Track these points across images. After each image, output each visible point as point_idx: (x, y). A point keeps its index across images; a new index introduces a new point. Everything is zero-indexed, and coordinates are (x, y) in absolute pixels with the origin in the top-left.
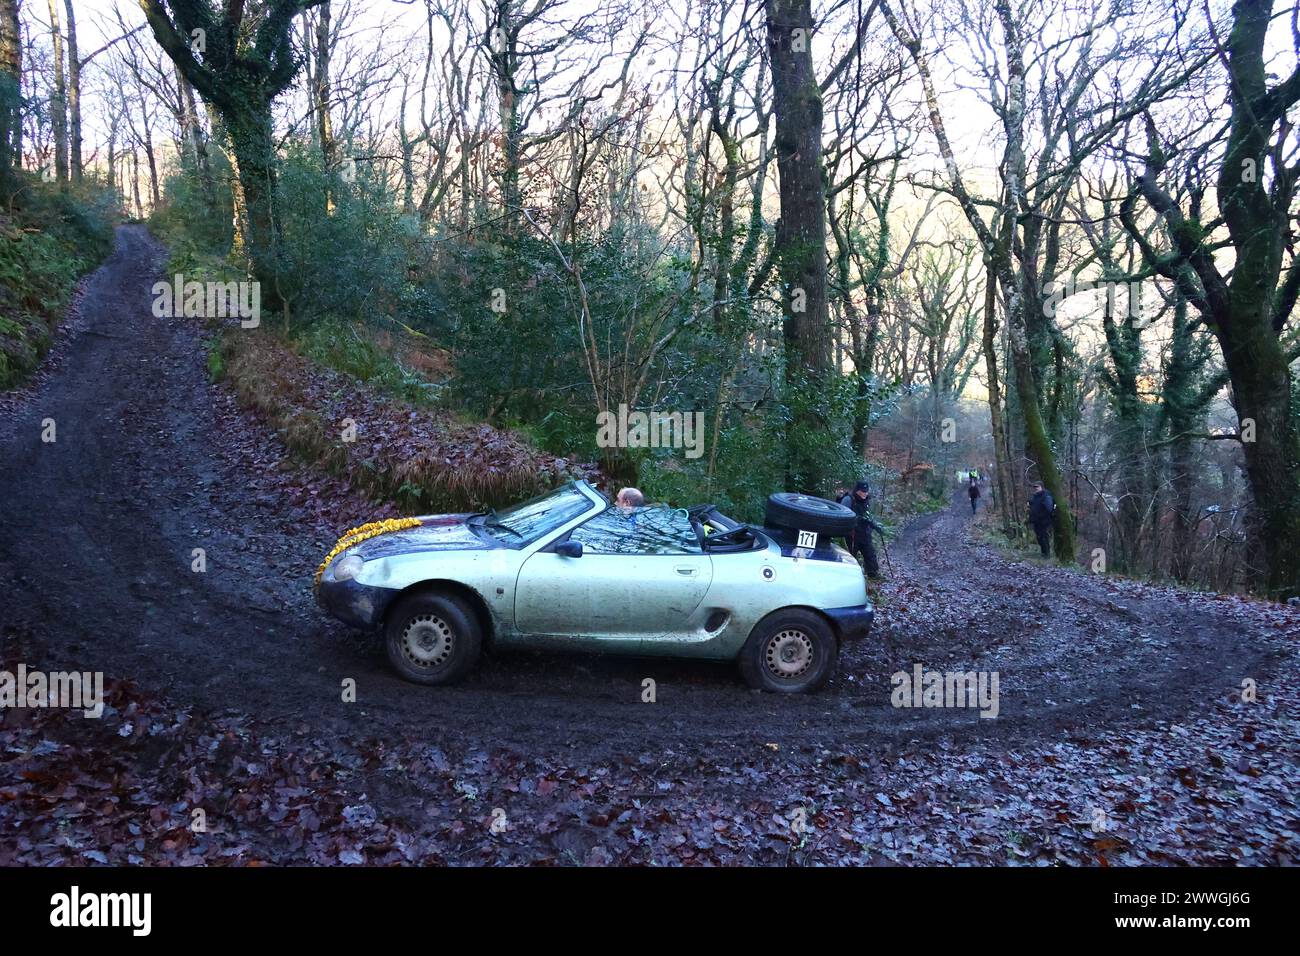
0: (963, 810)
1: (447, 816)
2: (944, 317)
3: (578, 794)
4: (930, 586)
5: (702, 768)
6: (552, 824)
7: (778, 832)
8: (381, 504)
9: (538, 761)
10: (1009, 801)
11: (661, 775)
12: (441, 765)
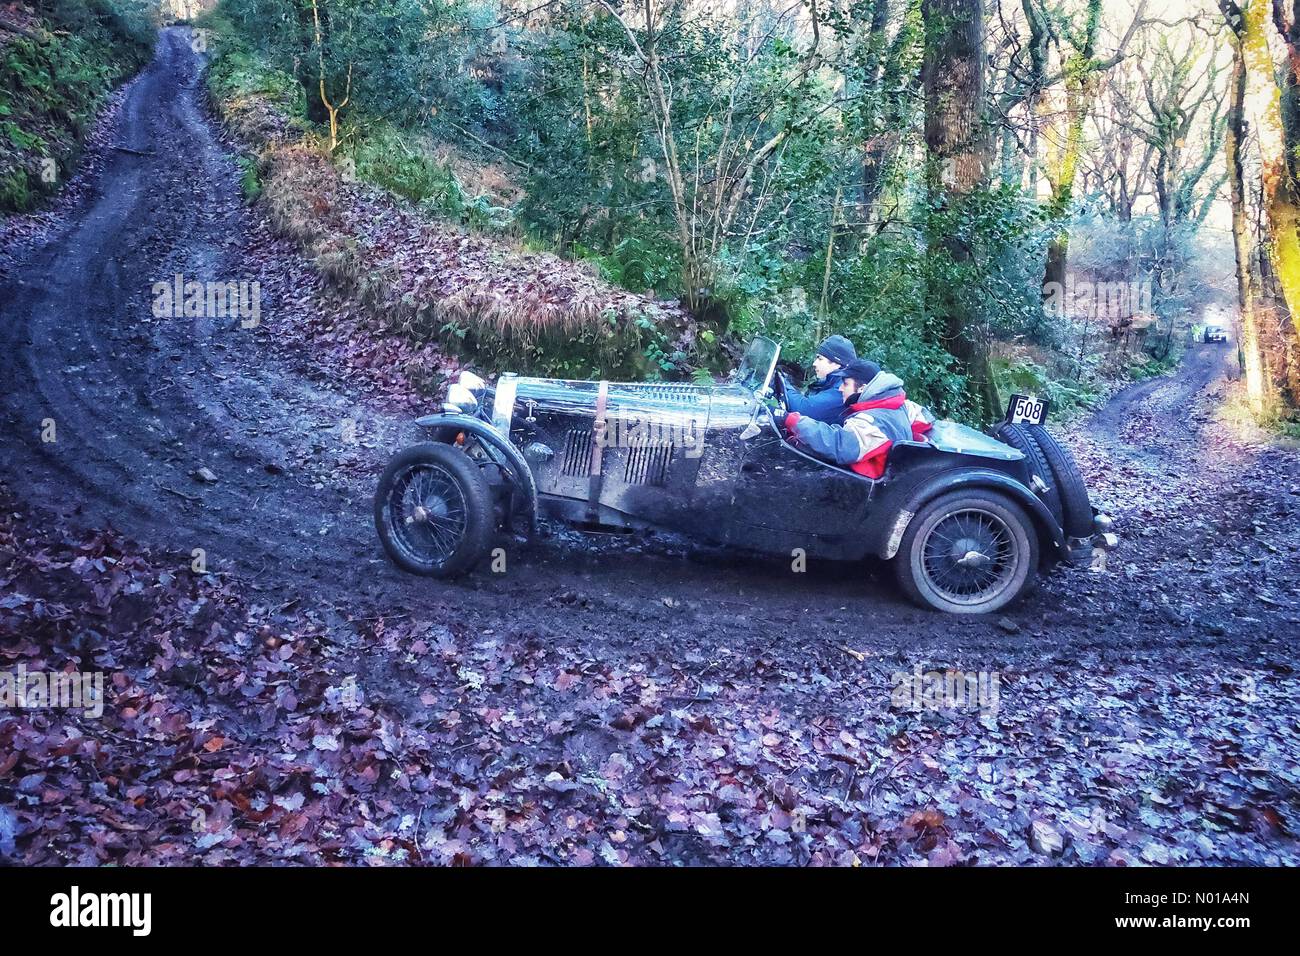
0: (1093, 743)
1: (443, 705)
2: (1180, 120)
3: (604, 691)
5: (761, 671)
6: (566, 723)
7: (844, 753)
10: (1158, 737)
11: (710, 675)
12: (446, 647)
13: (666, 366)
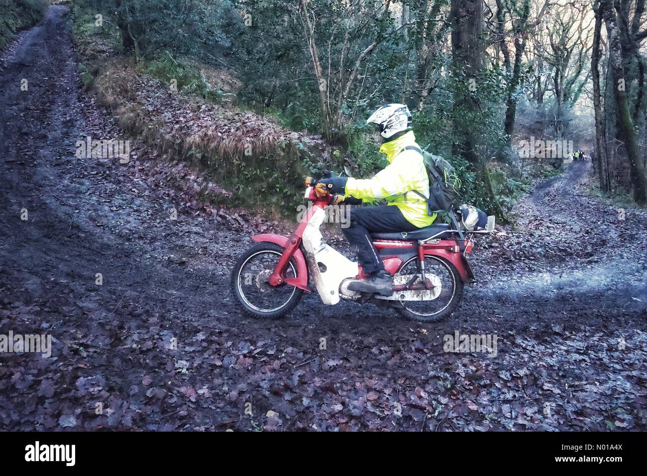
0: (570, 386)
2: (566, 53)
4: (551, 220)
7: (418, 402)
10: (607, 379)
13: (314, 171)
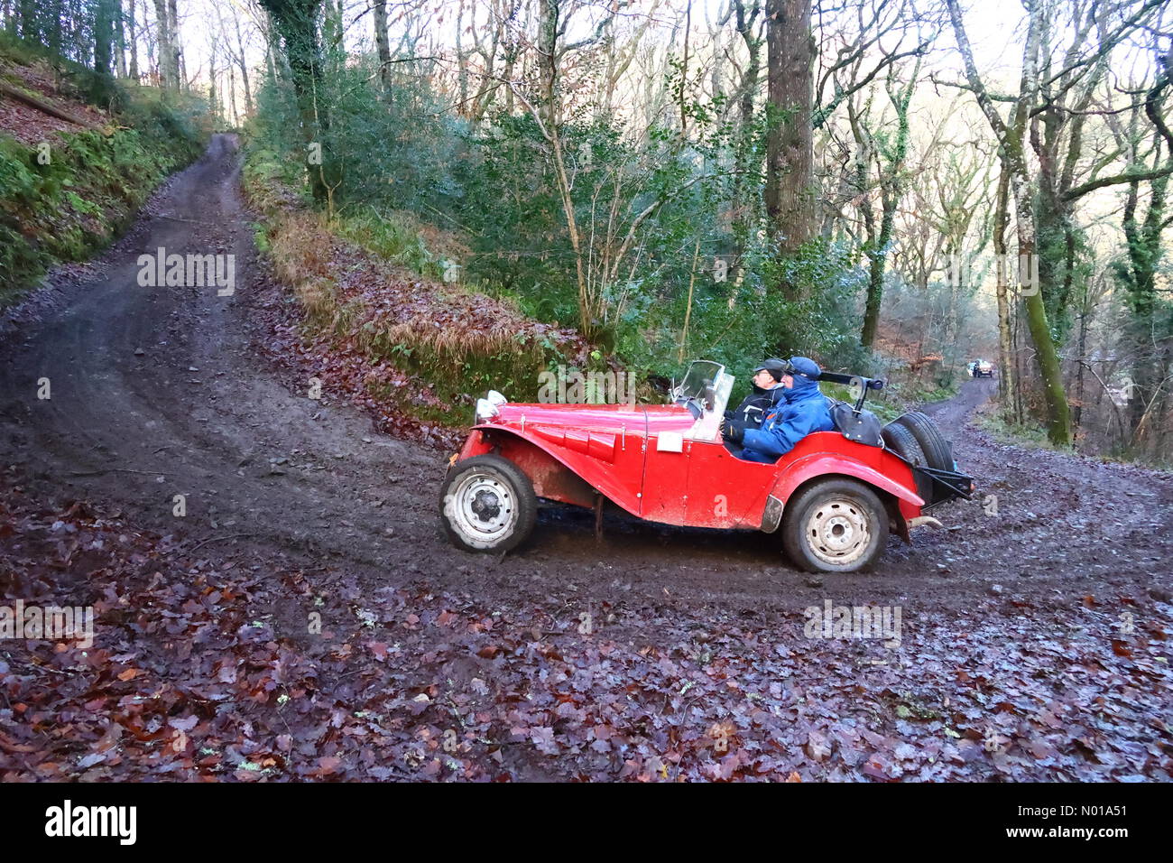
1: (339, 639)
3: (476, 627)
6: (440, 653)
8: (378, 364)
9: (446, 595)
12: (354, 594)
